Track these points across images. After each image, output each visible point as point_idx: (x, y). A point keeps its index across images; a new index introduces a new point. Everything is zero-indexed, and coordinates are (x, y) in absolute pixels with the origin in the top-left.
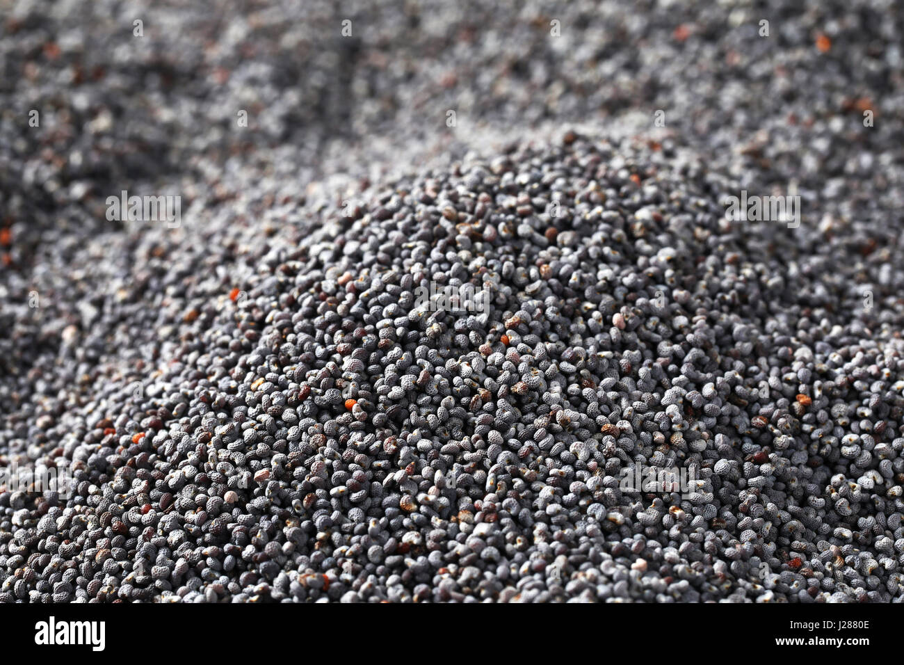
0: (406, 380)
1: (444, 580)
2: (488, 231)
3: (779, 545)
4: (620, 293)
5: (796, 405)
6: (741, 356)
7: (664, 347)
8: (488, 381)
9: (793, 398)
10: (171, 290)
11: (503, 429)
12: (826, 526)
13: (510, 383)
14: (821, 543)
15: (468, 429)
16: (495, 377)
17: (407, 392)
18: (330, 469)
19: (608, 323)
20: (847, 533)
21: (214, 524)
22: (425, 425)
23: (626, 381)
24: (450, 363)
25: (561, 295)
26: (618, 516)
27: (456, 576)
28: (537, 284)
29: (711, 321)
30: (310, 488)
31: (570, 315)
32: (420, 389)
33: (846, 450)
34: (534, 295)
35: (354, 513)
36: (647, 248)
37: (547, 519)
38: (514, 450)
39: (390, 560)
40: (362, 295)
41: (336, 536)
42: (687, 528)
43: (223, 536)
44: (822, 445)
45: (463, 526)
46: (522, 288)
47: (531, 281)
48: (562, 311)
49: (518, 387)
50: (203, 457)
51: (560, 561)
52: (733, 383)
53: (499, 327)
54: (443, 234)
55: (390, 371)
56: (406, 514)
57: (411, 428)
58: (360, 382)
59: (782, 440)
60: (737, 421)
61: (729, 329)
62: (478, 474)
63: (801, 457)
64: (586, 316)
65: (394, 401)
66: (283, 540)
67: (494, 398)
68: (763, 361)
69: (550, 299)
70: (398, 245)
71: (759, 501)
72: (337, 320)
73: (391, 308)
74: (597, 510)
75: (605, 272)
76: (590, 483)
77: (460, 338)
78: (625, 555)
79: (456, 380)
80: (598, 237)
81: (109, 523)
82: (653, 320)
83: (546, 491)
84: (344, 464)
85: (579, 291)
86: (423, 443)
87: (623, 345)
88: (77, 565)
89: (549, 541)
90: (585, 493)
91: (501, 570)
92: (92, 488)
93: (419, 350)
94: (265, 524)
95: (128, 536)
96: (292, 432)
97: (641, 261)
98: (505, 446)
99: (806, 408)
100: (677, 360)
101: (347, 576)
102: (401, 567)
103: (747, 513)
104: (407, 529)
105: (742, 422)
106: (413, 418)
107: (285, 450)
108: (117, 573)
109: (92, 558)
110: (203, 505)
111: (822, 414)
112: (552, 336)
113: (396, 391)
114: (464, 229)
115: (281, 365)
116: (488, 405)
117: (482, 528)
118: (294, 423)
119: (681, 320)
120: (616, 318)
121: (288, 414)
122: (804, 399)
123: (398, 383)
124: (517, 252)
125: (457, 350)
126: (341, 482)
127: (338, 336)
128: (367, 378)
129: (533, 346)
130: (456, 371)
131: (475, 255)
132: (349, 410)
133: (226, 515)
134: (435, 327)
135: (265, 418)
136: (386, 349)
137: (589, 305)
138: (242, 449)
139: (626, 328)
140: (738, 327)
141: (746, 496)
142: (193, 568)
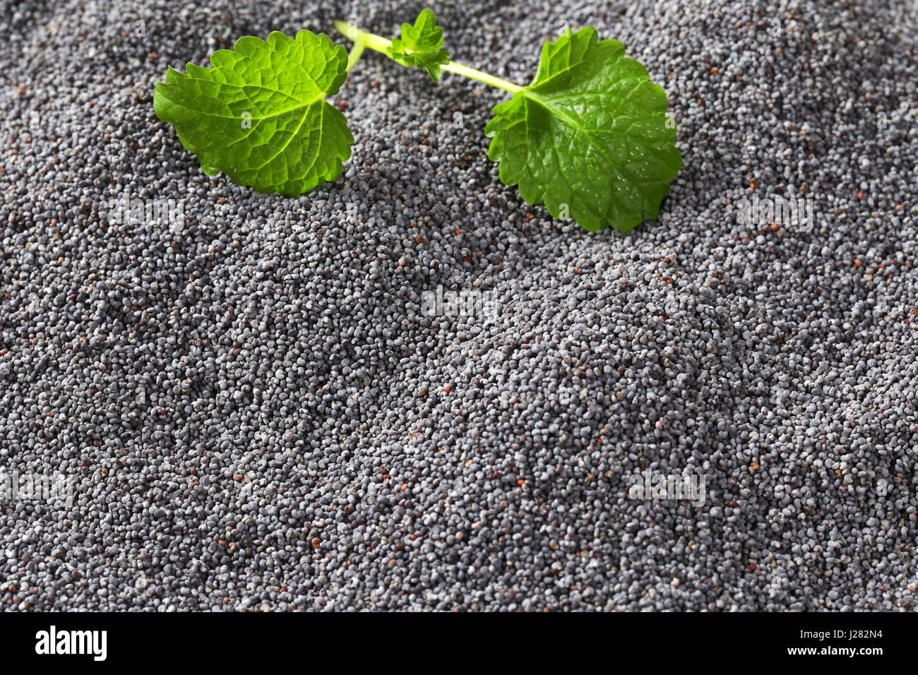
0: (550, 468)
1: (575, 595)
2: (589, 372)
3: (743, 555)
4: (658, 406)
5: (751, 469)
6: (722, 440)
7: (683, 439)
8: (593, 470)
9: (749, 464)
10: (409, 372)
11: (602, 499)
12: (767, 540)
13: (605, 471)
14: (765, 552)
15: (583, 497)
16: (596, 466)
17: (550, 476)
18: (512, 523)
19: (653, 426)
20: (778, 545)
21: (451, 551)
22: (560, 496)
23: (664, 462)
24: (573, 458)
25: (629, 410)
26: (663, 551)
27: (581, 592)
28: (616, 406)
29: (706, 419)
30: (502, 534)
31: (634, 421)
32: (557, 475)
33: (778, 495)
34: (614, 412)
35: (526, 549)
36: (671, 373)
37: (627, 556)
38: (608, 511)
39: (547, 580)
40: (524, 413)
41: (517, 564)
42: (698, 554)
43: (456, 558)
44: (764, 492)
45: (584, 560)
46: (607, 407)
47: (613, 403)
48: (629, 421)
49: (609, 474)
50: (443, 508)
51: (635, 584)
52: (719, 459)
53: (597, 434)
54: (565, 374)
55: (540, 463)
56: (553, 550)
57: (553, 498)
58: (525, 469)
59: (745, 491)
60: (721, 482)
61: (715, 423)
62: (590, 528)
63: (754, 500)
64: (642, 422)
65: (544, 482)
66: (489, 563)
67: (596, 478)
68: (733, 441)
69: (623, 415)
70: (540, 379)
71: (733, 531)
72: (511, 428)
73: (540, 423)
74: (651, 549)
75: (650, 395)
76: (648, 532)
77: (577, 441)
78: (668, 576)
79: (576, 469)
80: (646, 370)
81: (393, 543)
82: (677, 422)
83: (626, 538)
84: (520, 519)
85: (638, 408)
86: (561, 509)
87: (662, 439)
88: (377, 567)
89: (628, 569)
90: (646, 538)
91: (605, 588)
92: (382, 518)
93: (556, 450)
94: (480, 555)
95: (404, 551)
96: (490, 497)
97: (669, 383)
98: (603, 509)
99: (756, 471)
100: (689, 446)
101: (524, 588)
102: (552, 585)
103: (728, 539)
104: (555, 560)
105: (723, 483)
106: (554, 492)
107: (486, 507)
108: (400, 574)
109: (386, 564)
110: (445, 539)
111: (765, 474)
112: (625, 437)
113: (545, 476)
114: (576, 372)
115: (481, 453)
116: (593, 484)
117: (594, 563)
118: (492, 491)
119: (691, 422)
120: (658, 424)
121: (487, 486)
122: (756, 467)
123: (545, 470)
124: (604, 384)
125: (576, 450)
126: (519, 531)
127: (511, 438)
128: (529, 466)
129: (614, 444)
130: (576, 464)
131: (582, 387)
132: (520, 486)
133: (457, 546)
134: (564, 437)
135: (474, 486)
136: (538, 449)
137: (643, 415)
138: (464, 506)
139: (663, 429)
140: (721, 423)
141: (727, 529)
142: (442, 577)
